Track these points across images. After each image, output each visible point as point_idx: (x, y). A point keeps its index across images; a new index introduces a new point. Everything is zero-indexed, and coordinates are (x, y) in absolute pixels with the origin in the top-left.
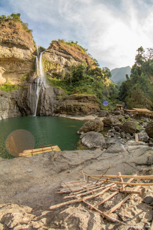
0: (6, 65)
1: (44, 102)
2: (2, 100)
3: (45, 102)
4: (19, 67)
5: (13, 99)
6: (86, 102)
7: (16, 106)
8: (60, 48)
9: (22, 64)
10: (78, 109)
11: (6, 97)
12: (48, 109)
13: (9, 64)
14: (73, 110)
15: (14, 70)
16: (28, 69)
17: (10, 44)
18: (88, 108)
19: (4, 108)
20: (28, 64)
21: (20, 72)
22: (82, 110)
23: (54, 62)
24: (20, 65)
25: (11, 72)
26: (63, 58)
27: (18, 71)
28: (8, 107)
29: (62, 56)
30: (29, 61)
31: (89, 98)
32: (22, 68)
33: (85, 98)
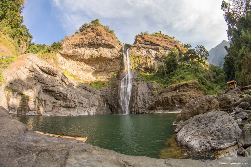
0: (95, 65)
1: (136, 98)
2: (90, 95)
3: (138, 98)
4: (109, 66)
5: (103, 96)
6: (187, 91)
7: (106, 104)
8: (145, 41)
9: (111, 62)
10: (177, 100)
11: (95, 94)
12: (142, 106)
13: (98, 64)
14: (171, 103)
15: (104, 69)
16: (117, 66)
17: (96, 45)
18: (190, 97)
19: (92, 104)
20: (116, 62)
21: (110, 71)
22: (183, 101)
23: (143, 56)
24: (109, 63)
25: (101, 71)
26: (151, 50)
27: (108, 70)
28: (97, 103)
29: (150, 49)
30: (117, 59)
31: (190, 85)
32: (111, 66)
33: (184, 86)
